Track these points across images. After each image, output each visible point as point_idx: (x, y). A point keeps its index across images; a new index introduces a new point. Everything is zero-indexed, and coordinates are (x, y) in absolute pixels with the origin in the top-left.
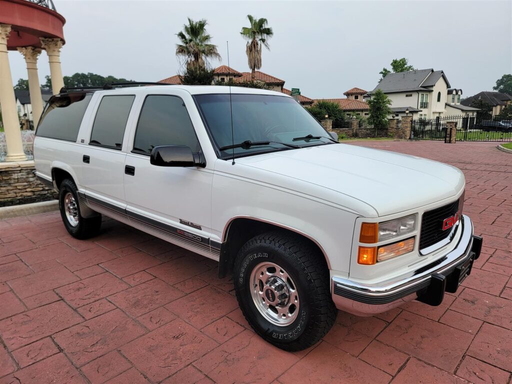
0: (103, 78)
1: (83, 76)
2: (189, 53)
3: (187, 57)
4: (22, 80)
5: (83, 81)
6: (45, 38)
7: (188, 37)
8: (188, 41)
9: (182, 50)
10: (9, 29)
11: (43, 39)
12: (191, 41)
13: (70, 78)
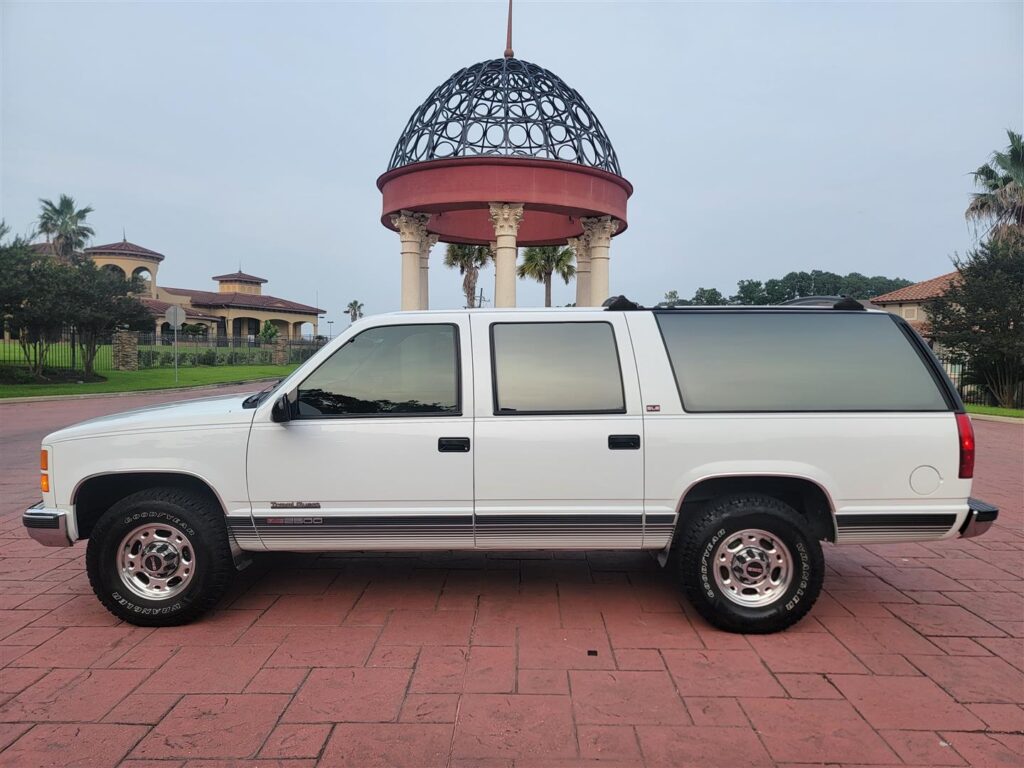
0: (840, 277)
1: (803, 276)
2: (1000, 211)
3: (995, 218)
4: (702, 289)
5: (801, 286)
6: (588, 218)
7: (1001, 173)
8: (1000, 183)
9: (982, 206)
10: (520, 211)
11: (585, 220)
12: (1007, 180)
13: (779, 282)
